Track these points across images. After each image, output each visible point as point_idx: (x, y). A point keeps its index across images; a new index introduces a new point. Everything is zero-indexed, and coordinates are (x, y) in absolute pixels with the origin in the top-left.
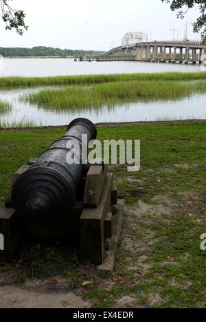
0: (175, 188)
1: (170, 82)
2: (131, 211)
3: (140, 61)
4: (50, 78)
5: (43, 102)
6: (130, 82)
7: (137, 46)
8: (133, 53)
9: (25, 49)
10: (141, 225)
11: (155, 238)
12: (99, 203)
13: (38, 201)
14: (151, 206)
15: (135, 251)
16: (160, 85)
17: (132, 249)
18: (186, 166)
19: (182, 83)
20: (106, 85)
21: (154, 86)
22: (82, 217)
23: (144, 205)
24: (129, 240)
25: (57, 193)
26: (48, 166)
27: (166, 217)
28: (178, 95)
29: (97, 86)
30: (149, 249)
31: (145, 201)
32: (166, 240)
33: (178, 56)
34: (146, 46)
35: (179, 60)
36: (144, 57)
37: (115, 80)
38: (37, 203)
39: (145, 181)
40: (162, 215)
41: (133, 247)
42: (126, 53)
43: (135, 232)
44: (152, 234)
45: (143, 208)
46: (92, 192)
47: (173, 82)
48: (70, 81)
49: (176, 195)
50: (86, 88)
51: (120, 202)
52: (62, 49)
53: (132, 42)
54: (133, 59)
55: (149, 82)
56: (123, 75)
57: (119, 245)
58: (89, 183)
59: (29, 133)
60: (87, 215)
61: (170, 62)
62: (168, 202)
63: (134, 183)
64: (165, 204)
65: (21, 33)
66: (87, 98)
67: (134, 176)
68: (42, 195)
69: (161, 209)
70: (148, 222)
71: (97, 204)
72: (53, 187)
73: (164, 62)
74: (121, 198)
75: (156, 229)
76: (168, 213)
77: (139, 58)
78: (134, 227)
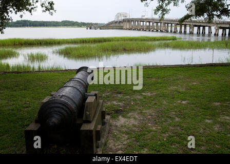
0: (141, 108)
1: (143, 42)
2: (114, 123)
3: (126, 29)
4: (71, 39)
5: (67, 54)
6: (119, 42)
7: (124, 21)
8: (122, 24)
9: (56, 22)
10: (120, 131)
11: (127, 139)
12: (93, 119)
13: (54, 120)
14: (126, 120)
15: (115, 148)
16: (137, 44)
17: (113, 147)
18: (149, 94)
19: (150, 43)
20: (105, 44)
21: (133, 44)
22: (82, 128)
23: (123, 119)
24: (112, 141)
25: (66, 114)
26: (61, 98)
27: (135, 126)
28: (147, 49)
29: (99, 44)
30: (123, 147)
31: (123, 117)
32: (134, 141)
33: (148, 26)
34: (129, 21)
35: (148, 29)
36: (128, 27)
37: (110, 41)
38: (52, 121)
39: (124, 103)
40: (133, 125)
41: (114, 145)
42: (117, 25)
43: (116, 136)
44: (126, 137)
45: (122, 121)
46: (88, 113)
47: (145, 42)
48: (83, 41)
49: (142, 112)
50: (93, 45)
51: (107, 117)
52: (79, 22)
53: (121, 18)
54: (121, 28)
55: (131, 42)
56: (115, 38)
57: (105, 145)
58: (87, 107)
59: (56, 74)
60: (85, 127)
61: (143, 30)
62: (137, 117)
63: (118, 105)
64: (135, 118)
65: (52, 14)
66: (93, 52)
67: (117, 101)
68: (56, 116)
69: (132, 121)
70: (124, 130)
71: (91, 120)
72: (63, 111)
73: (140, 30)
74: (108, 114)
75: (129, 134)
76: (136, 123)
77: (125, 28)
78: (116, 132)
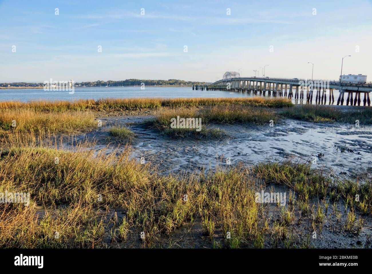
7: (233, 80)
33: (259, 87)
34: (239, 80)
53: (230, 77)
